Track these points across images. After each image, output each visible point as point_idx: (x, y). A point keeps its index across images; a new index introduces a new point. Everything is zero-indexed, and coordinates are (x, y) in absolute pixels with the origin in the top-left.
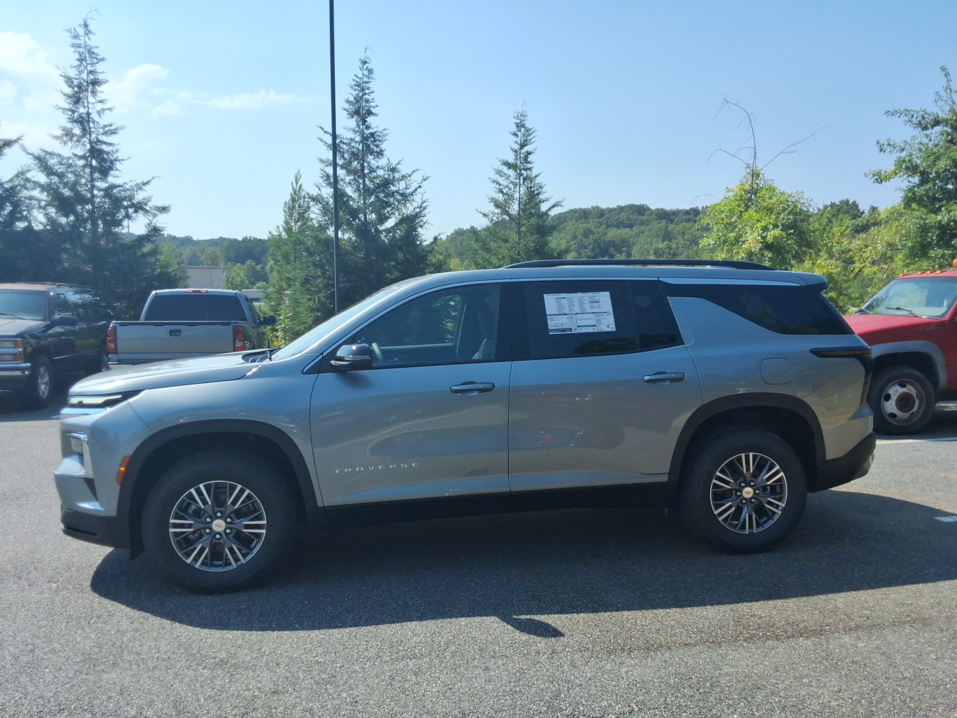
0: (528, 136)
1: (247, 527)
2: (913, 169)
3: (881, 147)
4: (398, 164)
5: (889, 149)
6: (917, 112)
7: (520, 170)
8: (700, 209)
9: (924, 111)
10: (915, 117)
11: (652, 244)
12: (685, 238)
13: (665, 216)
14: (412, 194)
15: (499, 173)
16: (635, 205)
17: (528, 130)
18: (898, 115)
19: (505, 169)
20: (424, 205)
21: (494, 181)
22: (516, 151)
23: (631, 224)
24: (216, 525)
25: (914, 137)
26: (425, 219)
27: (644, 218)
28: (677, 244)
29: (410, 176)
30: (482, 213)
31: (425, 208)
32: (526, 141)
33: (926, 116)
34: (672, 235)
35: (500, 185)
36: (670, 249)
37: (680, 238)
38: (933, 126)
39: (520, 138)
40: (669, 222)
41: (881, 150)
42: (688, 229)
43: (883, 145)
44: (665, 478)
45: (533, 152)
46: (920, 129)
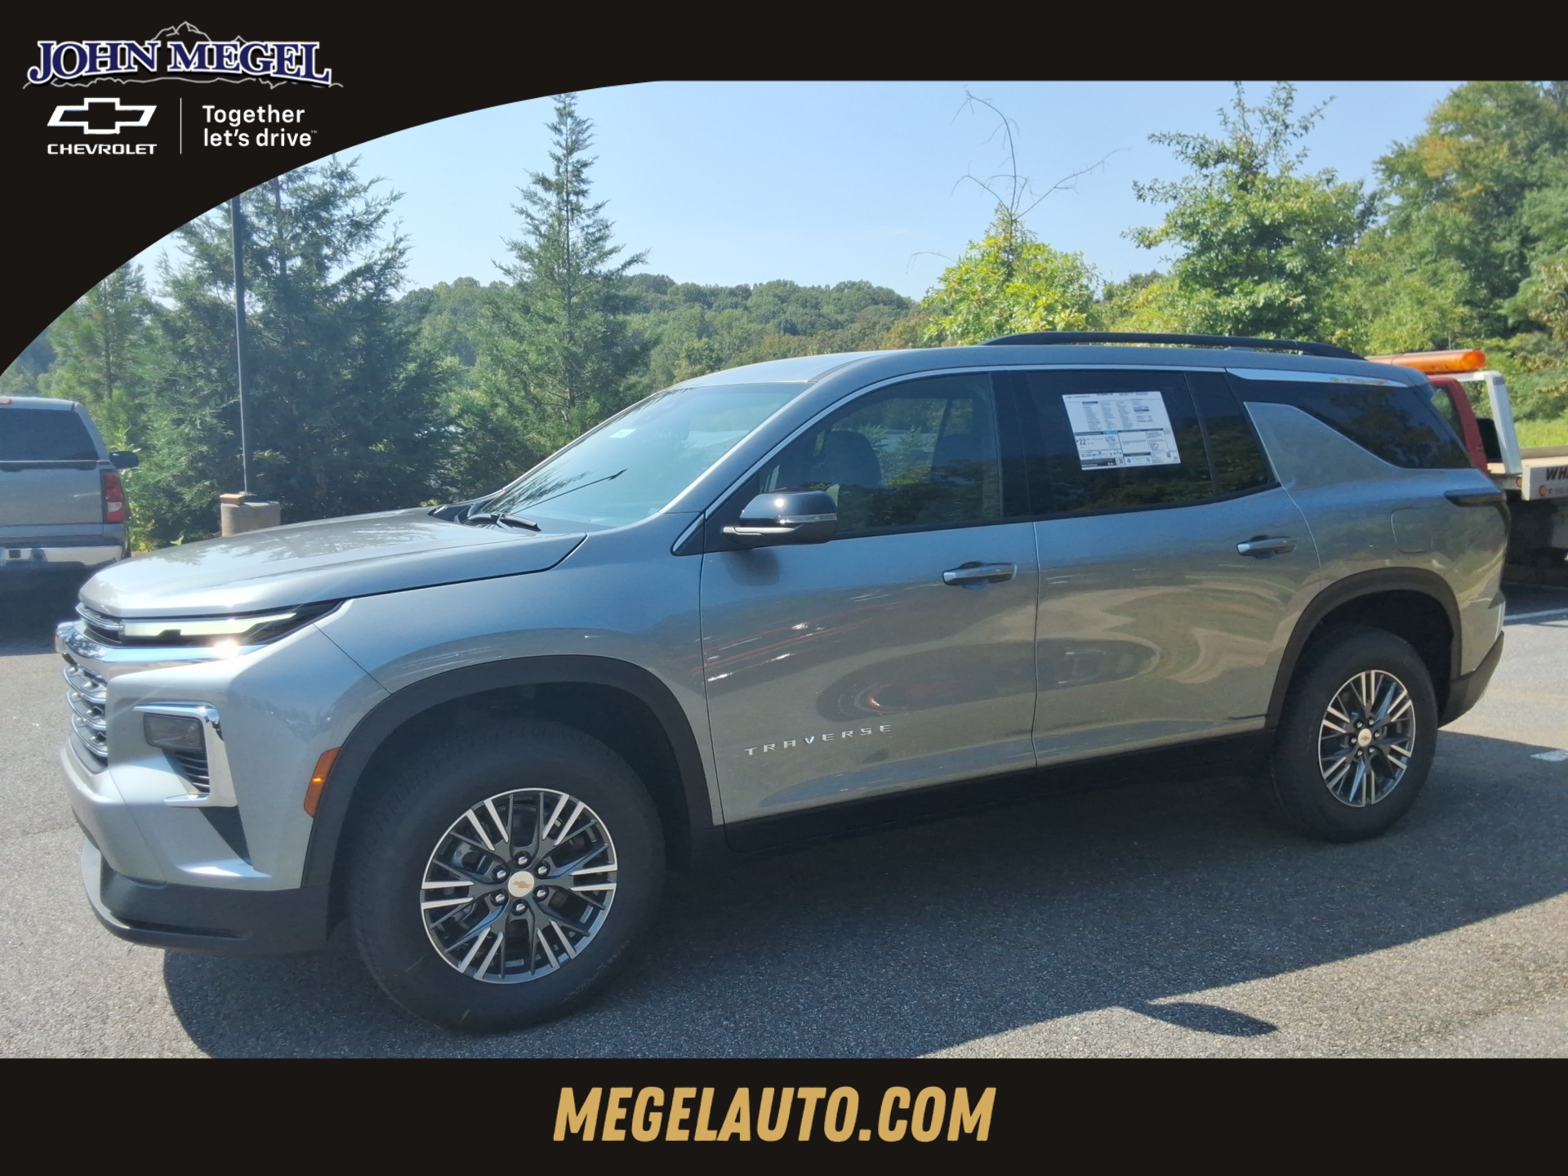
0: (579, 132)
1: (581, 880)
2: (1190, 229)
3: (1139, 191)
4: (352, 165)
5: (1149, 195)
6: (1194, 139)
7: (568, 194)
8: (752, 288)
9: (1204, 138)
10: (1191, 146)
11: (682, 343)
12: (733, 334)
13: (697, 295)
14: (371, 225)
15: (530, 196)
16: (649, 276)
17: (579, 123)
18: (1168, 141)
19: (539, 190)
20: (401, 246)
21: (522, 212)
22: (559, 160)
23: (645, 307)
24: (516, 883)
25: (1188, 178)
26: (402, 272)
27: (666, 298)
28: (721, 343)
29: (365, 190)
30: (502, 268)
31: (402, 253)
32: (575, 142)
33: (1206, 146)
34: (711, 330)
35: (532, 218)
36: (712, 350)
37: (725, 333)
38: (1217, 162)
39: (564, 136)
40: (706, 307)
41: (1140, 197)
42: (736, 319)
43: (1143, 188)
44: (1260, 723)
45: (591, 163)
46: (1196, 167)
